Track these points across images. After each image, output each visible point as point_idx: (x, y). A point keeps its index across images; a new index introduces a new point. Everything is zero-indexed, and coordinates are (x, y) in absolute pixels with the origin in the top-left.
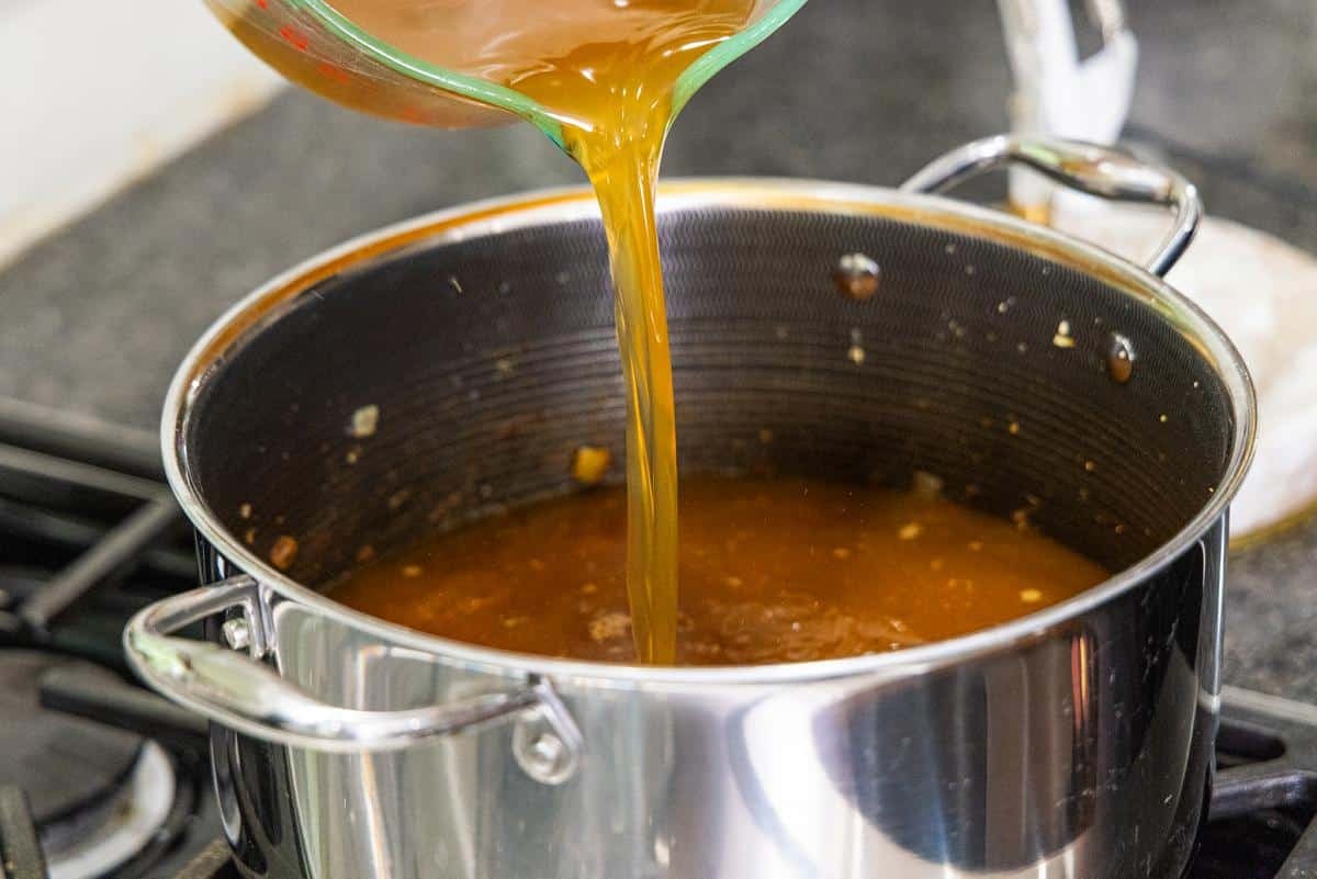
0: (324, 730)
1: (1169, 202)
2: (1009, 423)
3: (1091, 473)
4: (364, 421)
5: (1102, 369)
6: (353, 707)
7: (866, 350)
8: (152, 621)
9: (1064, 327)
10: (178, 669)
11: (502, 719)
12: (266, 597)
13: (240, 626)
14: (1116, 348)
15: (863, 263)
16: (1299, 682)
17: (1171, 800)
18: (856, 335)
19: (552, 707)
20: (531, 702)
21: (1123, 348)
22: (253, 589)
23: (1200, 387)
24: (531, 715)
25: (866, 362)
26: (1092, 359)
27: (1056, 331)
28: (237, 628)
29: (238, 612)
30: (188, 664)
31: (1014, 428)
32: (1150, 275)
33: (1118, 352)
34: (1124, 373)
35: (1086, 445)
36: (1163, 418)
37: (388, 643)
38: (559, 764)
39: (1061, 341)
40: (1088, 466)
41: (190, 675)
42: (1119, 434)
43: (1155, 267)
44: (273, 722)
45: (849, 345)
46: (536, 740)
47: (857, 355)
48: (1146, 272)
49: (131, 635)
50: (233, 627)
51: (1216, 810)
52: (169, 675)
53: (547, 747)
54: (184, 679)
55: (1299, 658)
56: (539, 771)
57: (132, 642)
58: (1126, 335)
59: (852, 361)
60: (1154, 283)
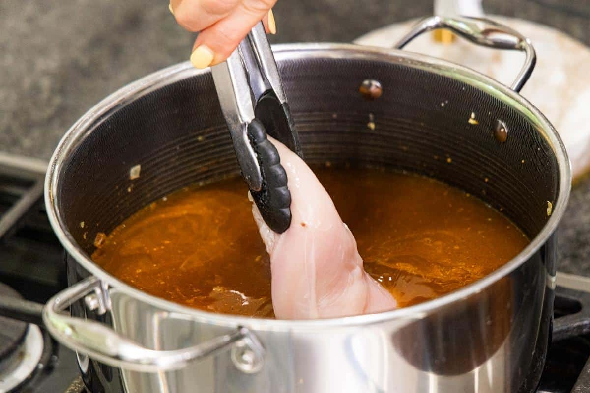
1: (522, 49)
2: (447, 158)
3: (487, 183)
4: (135, 172)
5: (492, 135)
6: (153, 349)
7: (376, 124)
9: (473, 115)
10: (69, 331)
12: (106, 287)
13: (93, 298)
14: (499, 127)
15: (374, 83)
16: (585, 265)
18: (371, 116)
19: (251, 339)
20: (241, 337)
21: (502, 127)
22: (99, 283)
23: (541, 149)
24: (240, 344)
25: (375, 129)
26: (488, 130)
27: (470, 117)
30: (73, 329)
31: (449, 160)
32: (514, 91)
33: (500, 129)
34: (504, 138)
35: (486, 170)
36: (523, 161)
37: (169, 312)
38: (254, 364)
39: (471, 121)
40: (486, 180)
41: (74, 333)
42: (502, 166)
43: (515, 87)
44: (117, 357)
45: (368, 121)
46: (243, 354)
47: (372, 126)
48: (511, 89)
49: (47, 315)
50: (90, 299)
53: (247, 357)
54: (71, 335)
55: (584, 253)
56: (247, 368)
58: (503, 120)
59: (370, 129)
60: (515, 95)
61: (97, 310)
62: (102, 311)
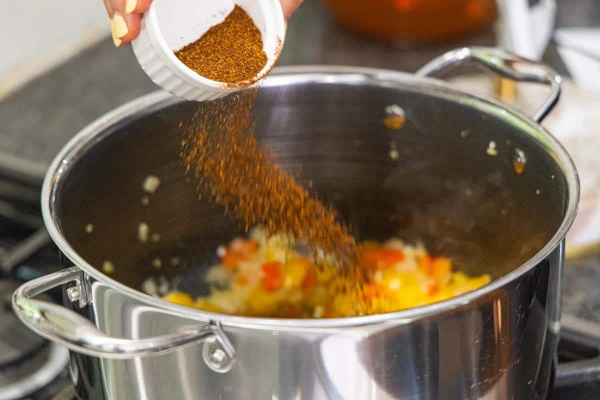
0: (105, 348)
1: (547, 83)
2: (466, 190)
3: (504, 216)
4: (151, 184)
5: (510, 166)
7: (398, 152)
8: (26, 290)
9: (492, 145)
10: (37, 315)
11: (199, 342)
12: (87, 278)
13: (75, 290)
14: (516, 156)
15: (397, 110)
17: (531, 383)
18: (394, 144)
19: (221, 337)
20: (210, 334)
21: (520, 156)
22: (81, 274)
23: (555, 178)
24: (210, 340)
25: (398, 158)
26: (505, 161)
27: (489, 146)
28: (73, 291)
29: (73, 284)
30: (43, 313)
31: (469, 193)
32: (534, 122)
33: (517, 158)
34: (520, 170)
35: (502, 203)
36: (538, 192)
38: (224, 364)
39: (491, 151)
40: (503, 213)
41: (42, 319)
42: (518, 199)
43: (536, 117)
44: (80, 343)
45: (388, 150)
46: (213, 352)
47: (394, 154)
48: (532, 120)
49: (15, 297)
50: (71, 291)
51: (557, 383)
52: (31, 318)
53: (219, 355)
54: (39, 321)
56: (215, 367)
57: (15, 301)
58: (522, 150)
59: (392, 158)
60: (535, 125)
61: (78, 302)
62: (83, 304)
